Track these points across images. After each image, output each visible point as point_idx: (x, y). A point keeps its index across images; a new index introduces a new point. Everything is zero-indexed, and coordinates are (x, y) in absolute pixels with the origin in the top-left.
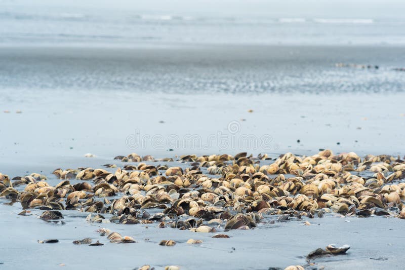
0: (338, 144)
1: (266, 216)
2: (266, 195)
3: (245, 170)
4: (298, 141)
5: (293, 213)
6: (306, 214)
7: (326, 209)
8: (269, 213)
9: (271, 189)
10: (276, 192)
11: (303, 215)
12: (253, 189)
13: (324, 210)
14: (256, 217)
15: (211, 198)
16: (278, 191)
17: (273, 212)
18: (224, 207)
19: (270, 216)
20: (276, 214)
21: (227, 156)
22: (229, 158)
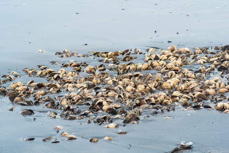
0: (178, 33)
1: (145, 110)
2: (143, 92)
3: (129, 68)
4: (156, 32)
5: (159, 107)
6: (166, 108)
7: (176, 103)
8: (146, 108)
9: (146, 87)
10: (148, 89)
11: (164, 109)
12: (135, 87)
13: (175, 104)
14: (139, 111)
15: (113, 95)
16: (149, 89)
17: (147, 107)
18: (121, 103)
19: (146, 110)
20: (150, 108)
21: (118, 52)
22: (119, 53)
